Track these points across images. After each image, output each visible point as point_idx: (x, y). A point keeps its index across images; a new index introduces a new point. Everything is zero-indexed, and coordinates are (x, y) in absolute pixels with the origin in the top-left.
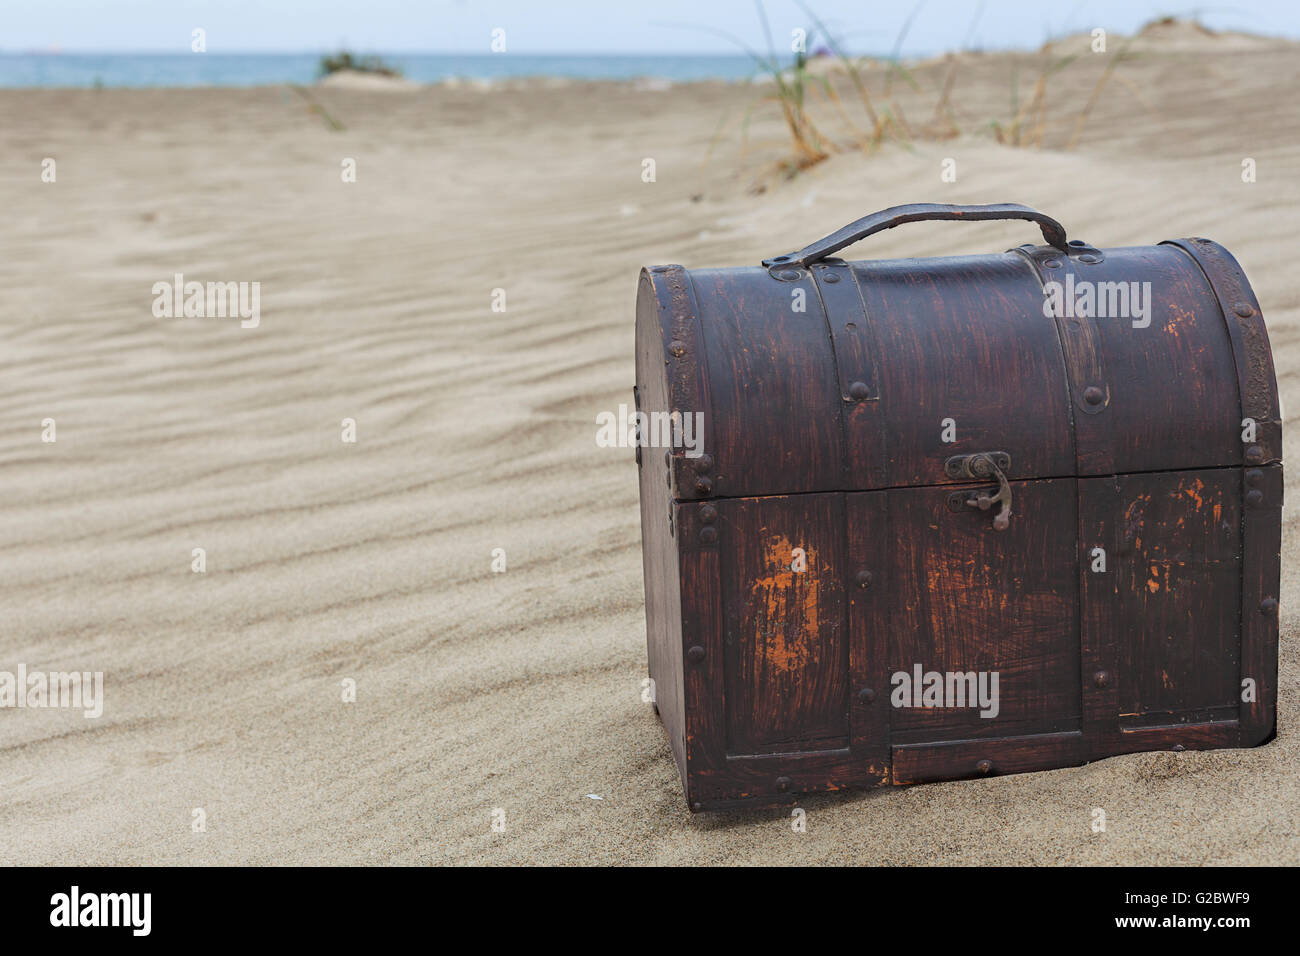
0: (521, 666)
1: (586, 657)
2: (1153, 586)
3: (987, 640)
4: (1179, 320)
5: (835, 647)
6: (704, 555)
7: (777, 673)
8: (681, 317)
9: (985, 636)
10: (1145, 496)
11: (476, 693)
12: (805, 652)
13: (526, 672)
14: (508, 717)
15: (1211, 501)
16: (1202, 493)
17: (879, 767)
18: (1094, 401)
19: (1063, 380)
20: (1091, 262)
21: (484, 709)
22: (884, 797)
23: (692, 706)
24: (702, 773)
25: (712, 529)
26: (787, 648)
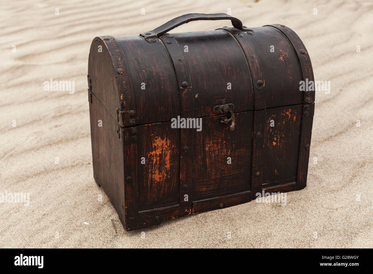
0: (42, 166)
1: (65, 161)
2: (274, 143)
3: (223, 165)
4: (283, 55)
5: (175, 172)
6: (132, 146)
7: (156, 182)
8: (120, 59)
9: (223, 164)
10: (274, 115)
11: (28, 177)
12: (165, 175)
13: (45, 169)
14: (42, 187)
15: (293, 115)
16: (291, 113)
17: (188, 209)
18: (260, 85)
19: (250, 78)
20: (251, 34)
21: (32, 184)
22: (189, 218)
23: (127, 197)
24: (131, 218)
25: (134, 136)
26: (159, 174)
